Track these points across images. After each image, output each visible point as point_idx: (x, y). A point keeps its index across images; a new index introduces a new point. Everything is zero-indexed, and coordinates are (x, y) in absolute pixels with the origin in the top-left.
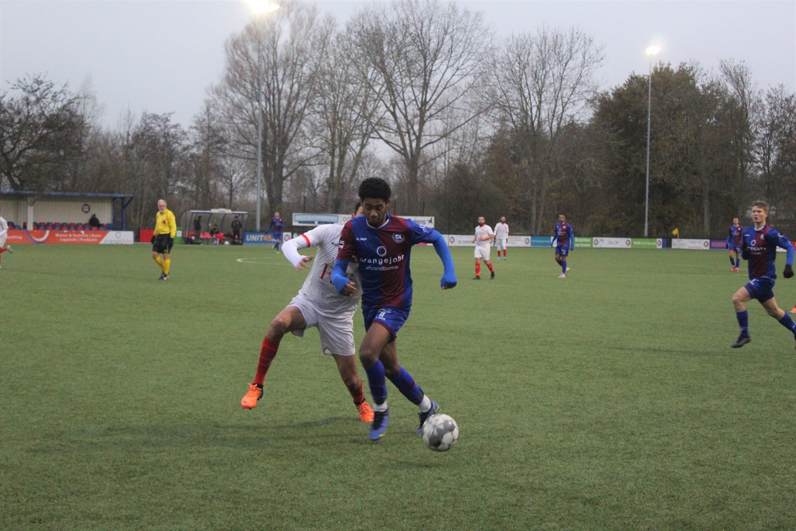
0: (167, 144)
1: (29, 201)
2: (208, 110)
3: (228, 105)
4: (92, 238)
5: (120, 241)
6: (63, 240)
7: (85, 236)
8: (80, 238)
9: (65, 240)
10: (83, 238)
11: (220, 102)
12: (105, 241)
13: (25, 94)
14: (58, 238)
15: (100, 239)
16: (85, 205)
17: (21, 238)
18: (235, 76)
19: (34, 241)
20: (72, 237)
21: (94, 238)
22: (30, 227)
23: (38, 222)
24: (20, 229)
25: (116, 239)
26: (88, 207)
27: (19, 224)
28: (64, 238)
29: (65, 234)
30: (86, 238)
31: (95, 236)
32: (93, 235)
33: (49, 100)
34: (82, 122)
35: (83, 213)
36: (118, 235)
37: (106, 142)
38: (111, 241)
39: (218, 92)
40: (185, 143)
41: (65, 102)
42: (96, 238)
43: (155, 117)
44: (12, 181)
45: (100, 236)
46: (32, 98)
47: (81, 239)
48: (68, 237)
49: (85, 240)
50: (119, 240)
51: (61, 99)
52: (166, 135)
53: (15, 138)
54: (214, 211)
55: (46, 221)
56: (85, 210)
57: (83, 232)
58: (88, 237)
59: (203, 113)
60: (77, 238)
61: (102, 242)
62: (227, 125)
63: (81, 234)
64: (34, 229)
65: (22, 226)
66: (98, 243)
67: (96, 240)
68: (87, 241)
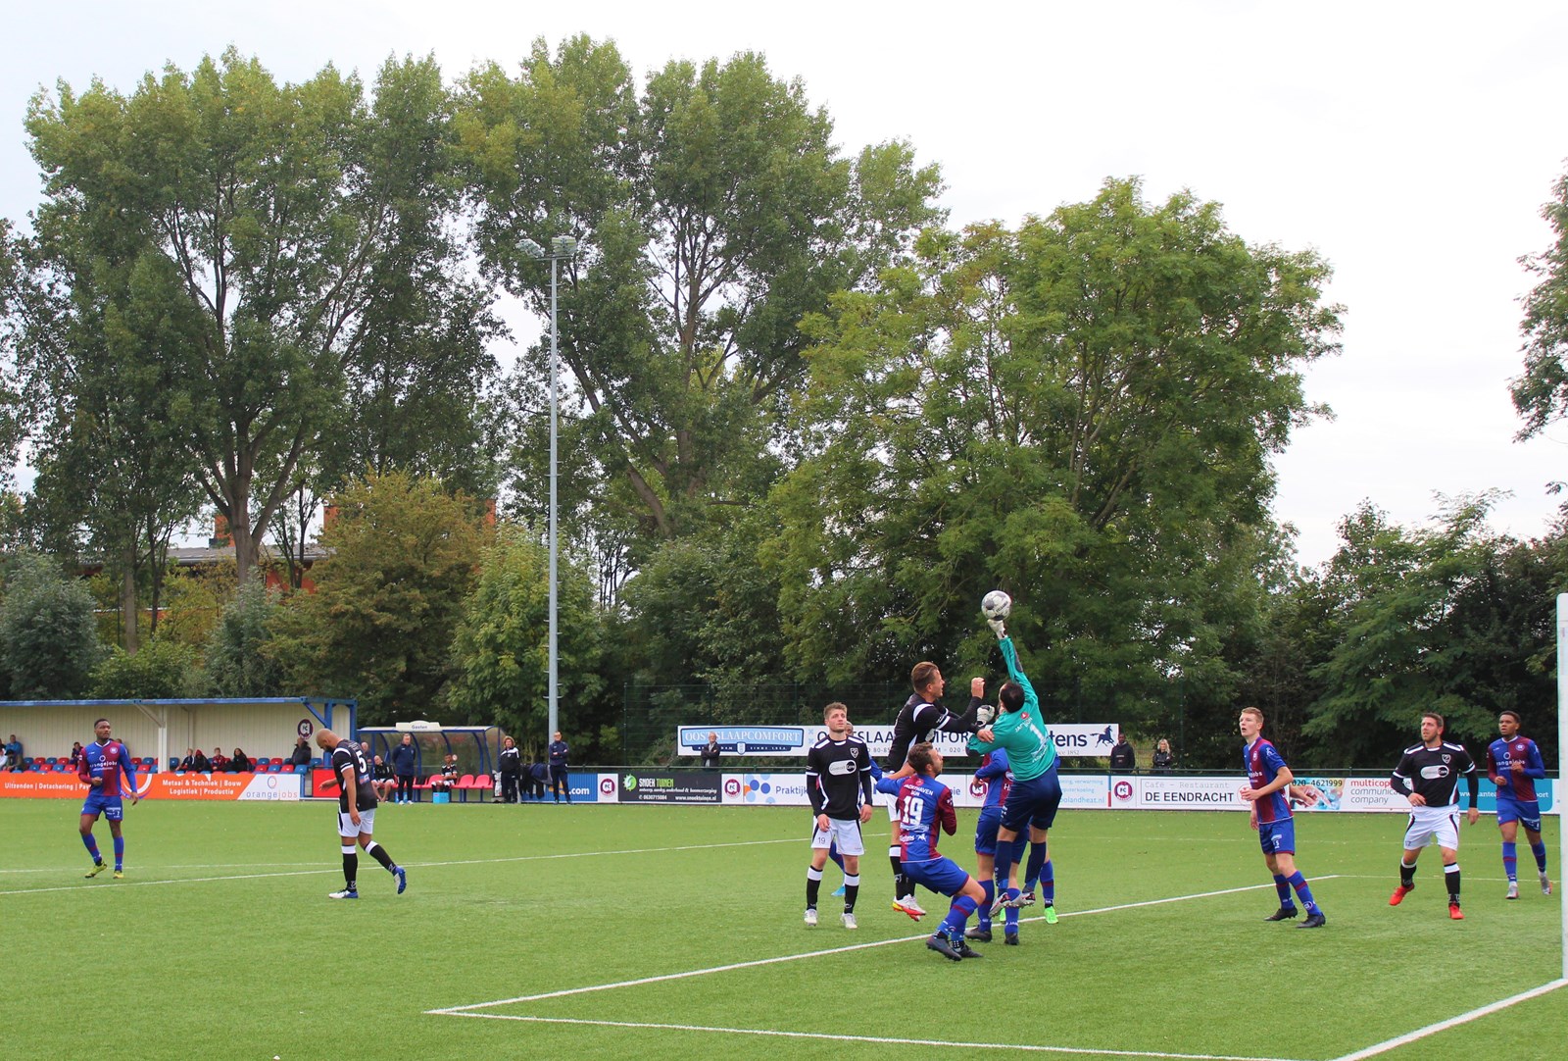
4: (224, 788)
5: (275, 794)
6: (175, 792)
7: (212, 783)
8: (203, 787)
9: (179, 792)
10: (209, 788)
12: (248, 794)
14: (168, 787)
15: (239, 790)
20: (192, 787)
21: (228, 787)
25: (268, 790)
28: (178, 788)
29: (178, 779)
30: (214, 788)
31: (230, 784)
32: (226, 783)
36: (272, 782)
38: (258, 794)
42: (231, 788)
45: (239, 784)
47: (203, 789)
48: (184, 787)
49: (212, 792)
50: (273, 791)
57: (208, 776)
58: (218, 787)
60: (198, 787)
61: (243, 797)
63: (206, 780)
66: (234, 798)
67: (232, 792)
68: (217, 792)
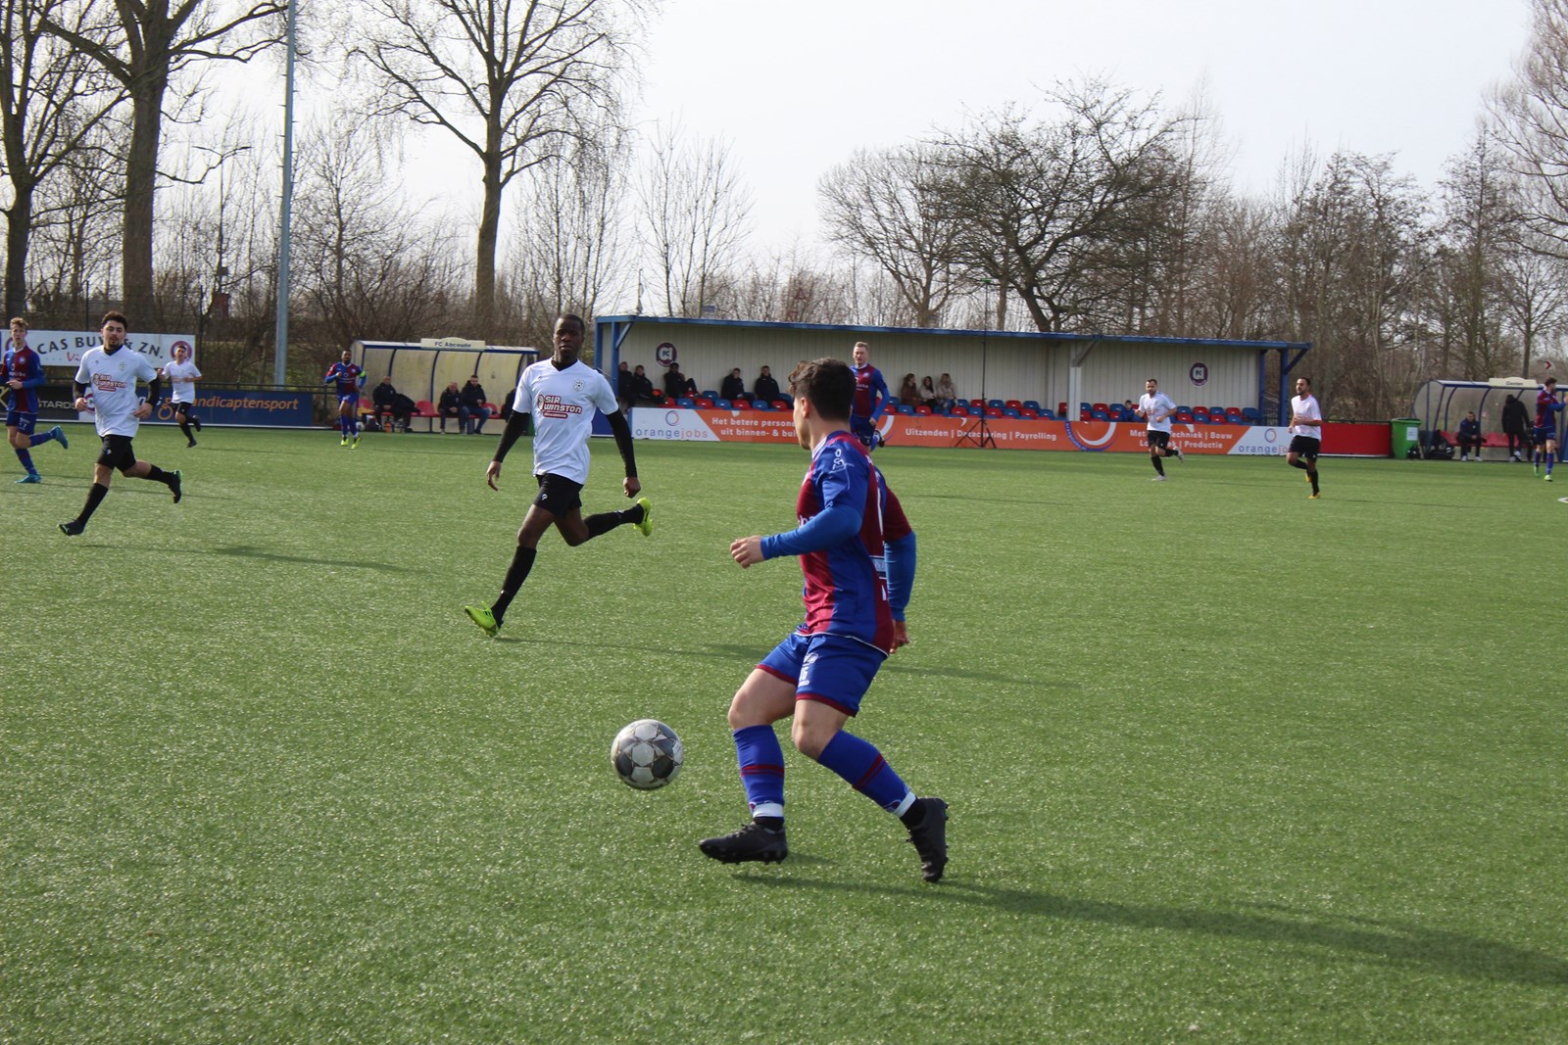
0: (1381, 224)
1: (1073, 356)
2: (1482, 145)
3: (1530, 130)
4: (1210, 440)
5: (1274, 449)
7: (1195, 436)
8: (1184, 439)
10: (1191, 440)
11: (1513, 125)
12: (1241, 449)
13: (1068, 115)
15: (1230, 444)
16: (1196, 365)
17: (1054, 438)
18: (1547, 64)
19: (1083, 444)
21: (1215, 440)
22: (1074, 414)
23: (1092, 402)
24: (1052, 418)
25: (1265, 444)
26: (1202, 369)
27: (1050, 408)
30: (1197, 440)
31: (1218, 436)
32: (1213, 435)
33: (1121, 127)
34: (1189, 174)
35: (1192, 384)
37: (1239, 222)
38: (1254, 449)
39: (1508, 100)
40: (1426, 222)
41: (1154, 132)
42: (1220, 440)
43: (1361, 162)
44: (1036, 311)
45: (1229, 437)
46: (1085, 124)
47: (1187, 443)
49: (1195, 445)
50: (1271, 445)
51: (1146, 124)
52: (1382, 203)
53: (1045, 214)
54: (1494, 382)
55: (1109, 400)
56: (1197, 377)
57: (1190, 427)
59: (1470, 151)
61: (1234, 451)
62: (1524, 180)
63: (1187, 431)
64: (1082, 419)
65: (1056, 410)
66: (1222, 453)
67: (1220, 446)
68: (1201, 445)
